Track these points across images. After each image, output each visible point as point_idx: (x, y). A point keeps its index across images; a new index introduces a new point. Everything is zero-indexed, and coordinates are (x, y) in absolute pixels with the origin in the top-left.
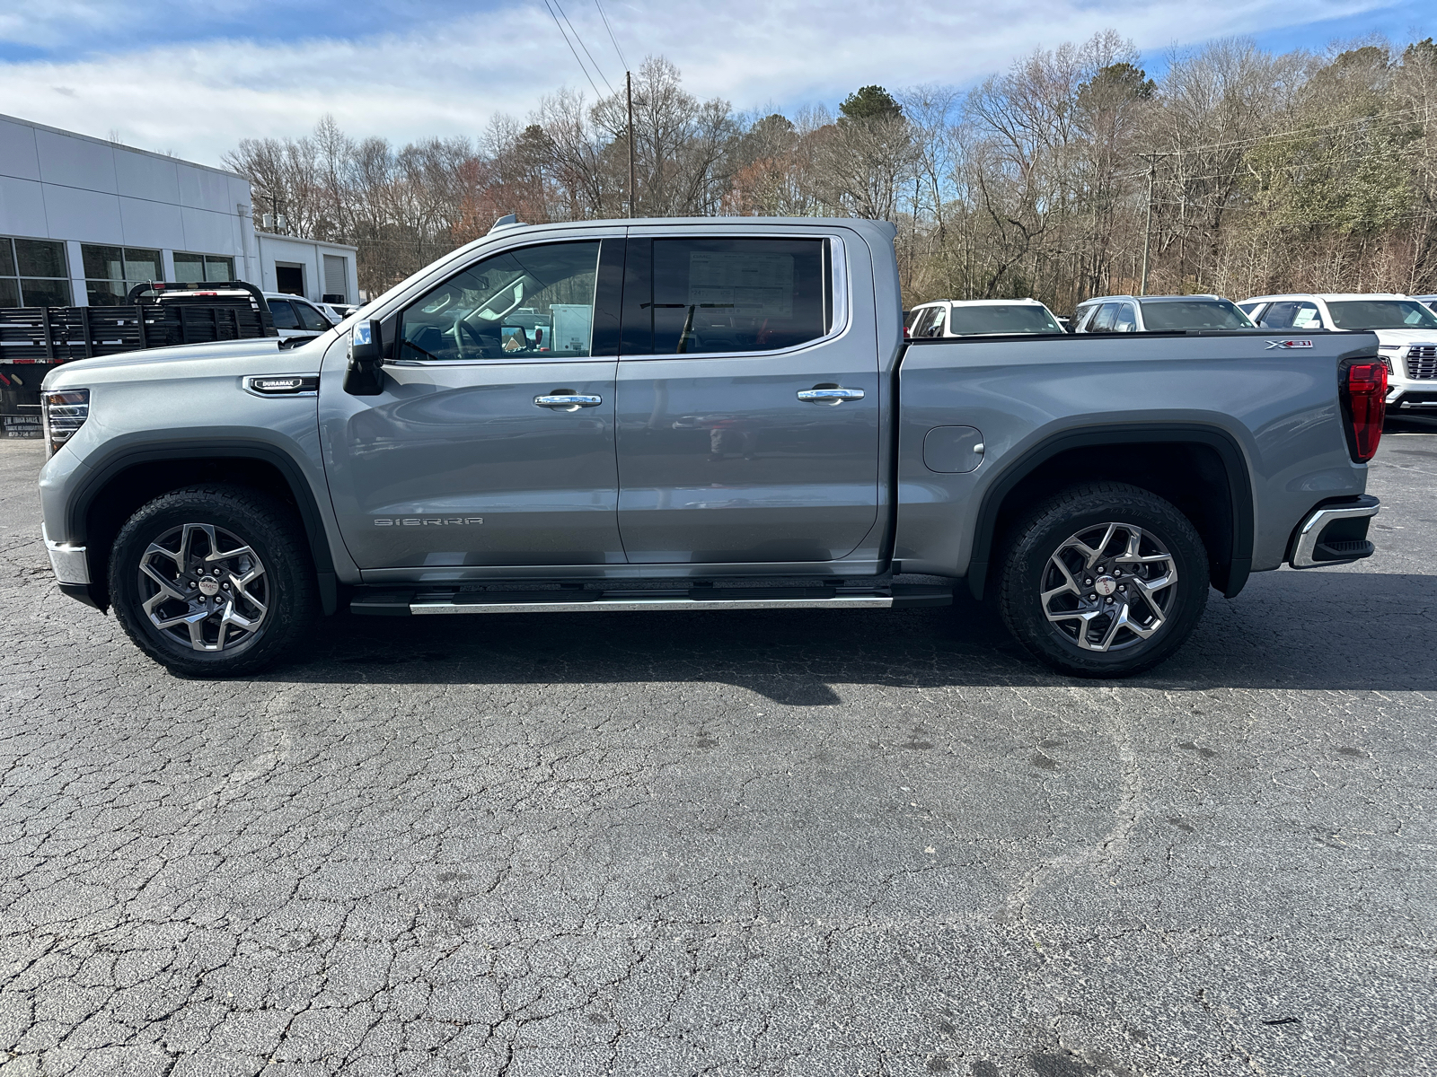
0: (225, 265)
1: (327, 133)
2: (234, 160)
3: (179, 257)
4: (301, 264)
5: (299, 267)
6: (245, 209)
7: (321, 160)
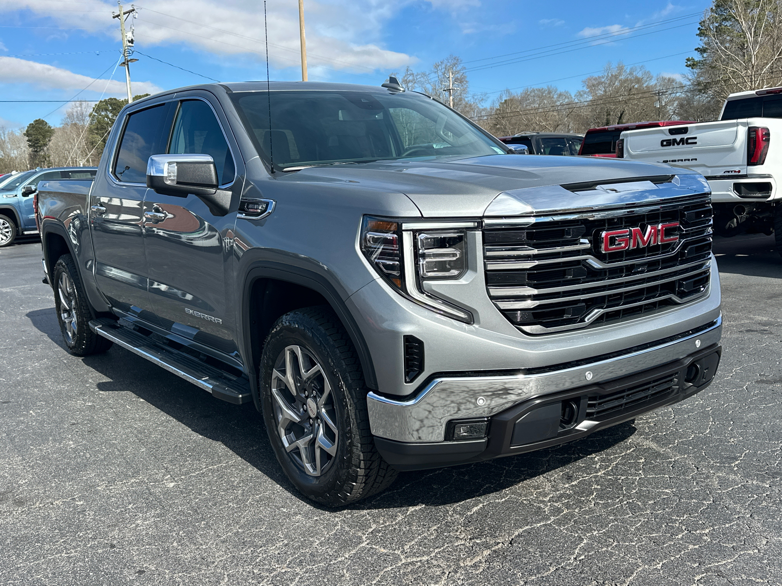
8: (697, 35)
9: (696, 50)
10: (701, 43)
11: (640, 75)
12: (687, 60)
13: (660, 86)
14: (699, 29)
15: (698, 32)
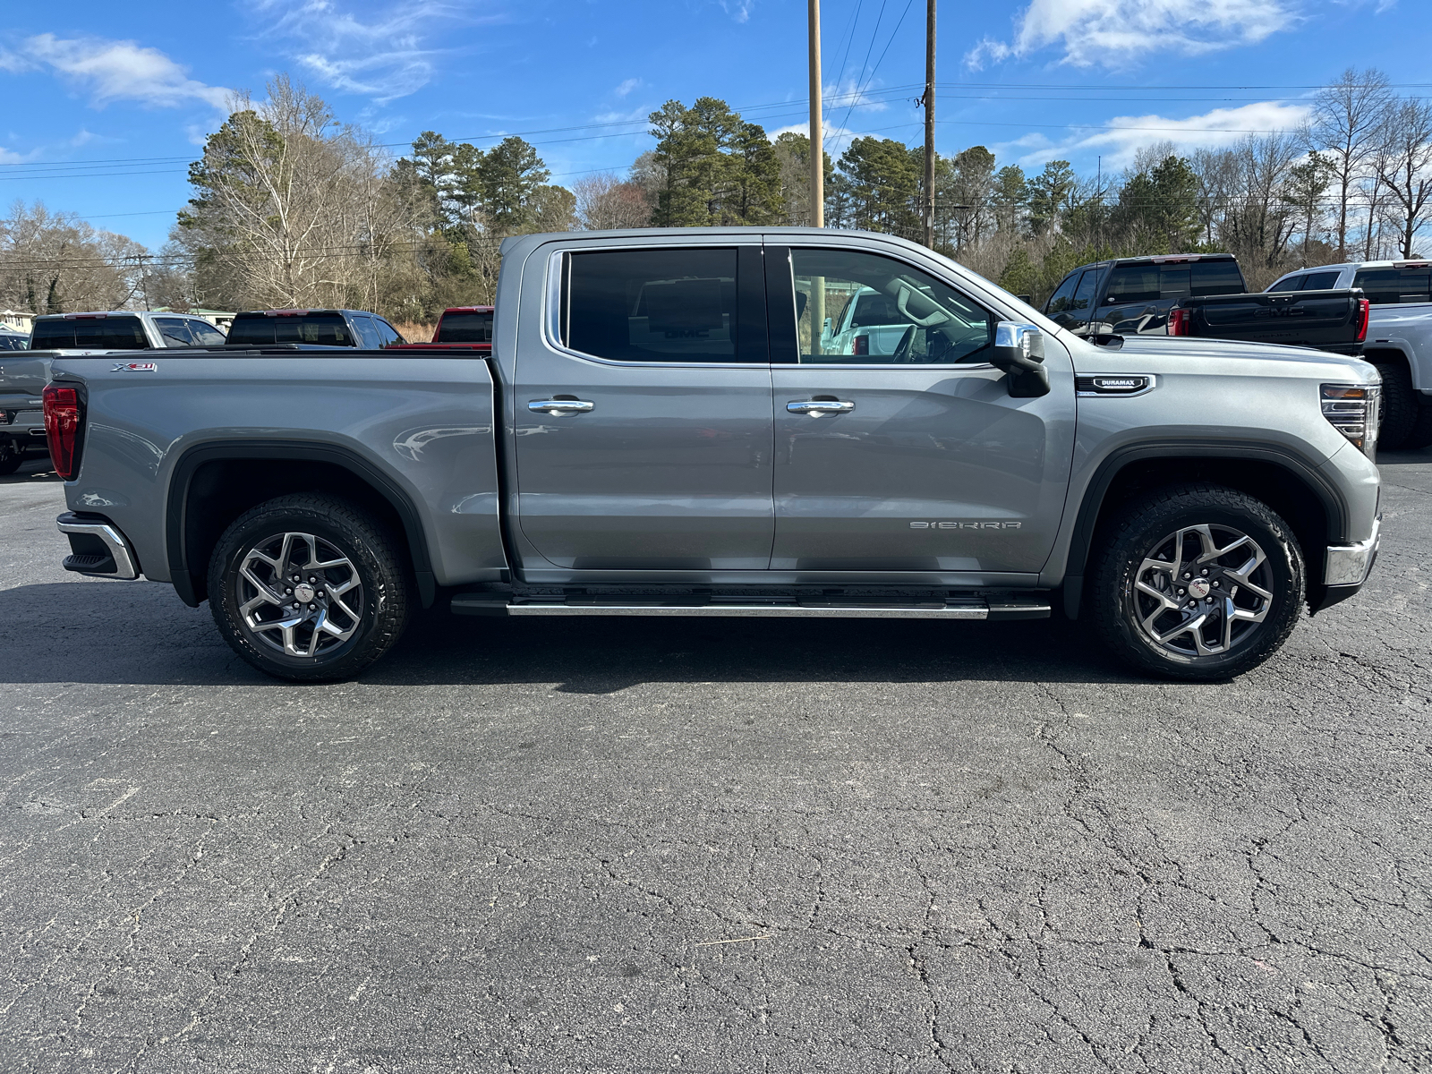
8: (189, 181)
9: (190, 201)
10: (195, 192)
11: (72, 225)
12: (179, 214)
13: (106, 245)
14: (190, 172)
15: (189, 177)
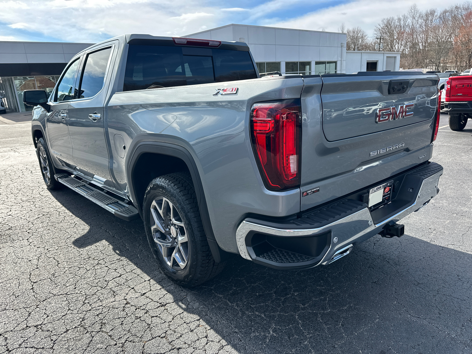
0: (334, 64)
1: (413, 11)
2: (379, 26)
3: (317, 63)
4: (377, 61)
5: (376, 62)
6: (343, 45)
7: (409, 21)
